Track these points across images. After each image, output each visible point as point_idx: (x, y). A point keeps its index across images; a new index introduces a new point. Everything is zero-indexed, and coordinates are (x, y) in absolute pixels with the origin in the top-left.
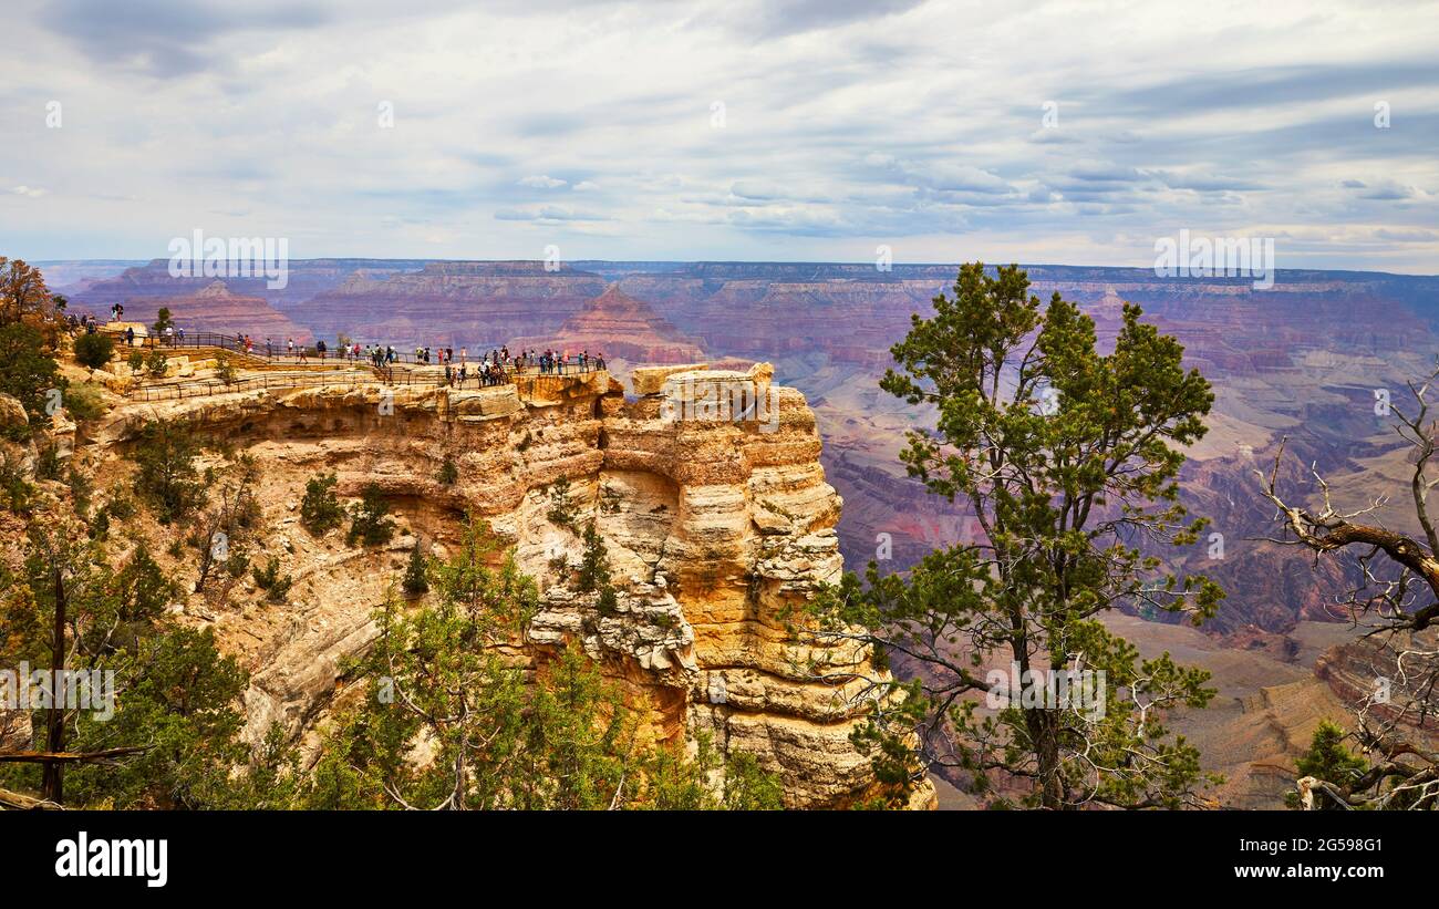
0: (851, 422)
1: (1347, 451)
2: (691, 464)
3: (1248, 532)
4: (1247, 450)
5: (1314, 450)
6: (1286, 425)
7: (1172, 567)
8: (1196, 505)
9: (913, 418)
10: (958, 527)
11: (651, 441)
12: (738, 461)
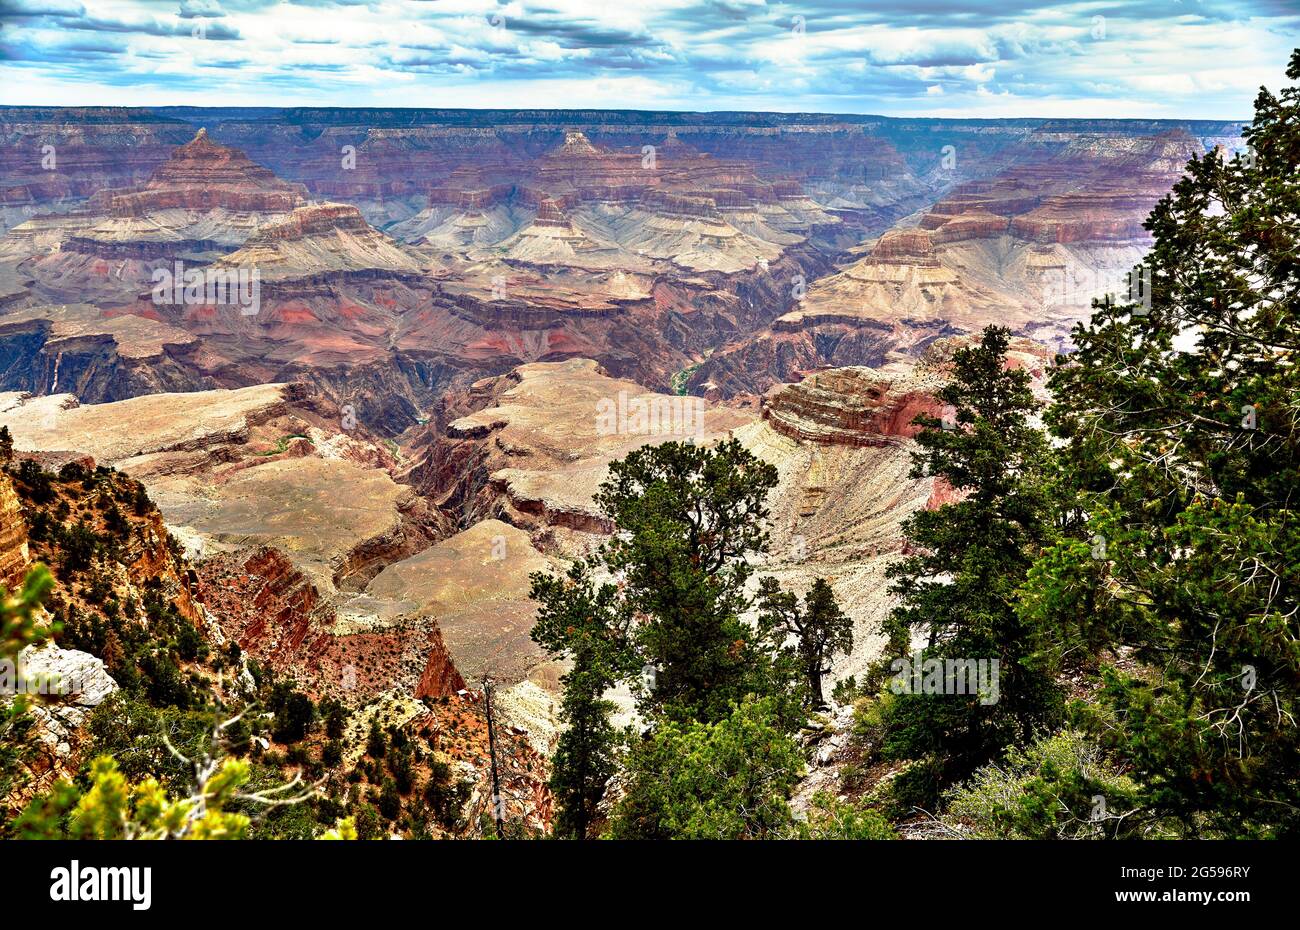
0: (448, 257)
1: (835, 259)
3: (759, 326)
4: (764, 265)
5: (813, 260)
6: (794, 242)
7: (704, 357)
8: (723, 308)
9: (505, 251)
10: (538, 340)
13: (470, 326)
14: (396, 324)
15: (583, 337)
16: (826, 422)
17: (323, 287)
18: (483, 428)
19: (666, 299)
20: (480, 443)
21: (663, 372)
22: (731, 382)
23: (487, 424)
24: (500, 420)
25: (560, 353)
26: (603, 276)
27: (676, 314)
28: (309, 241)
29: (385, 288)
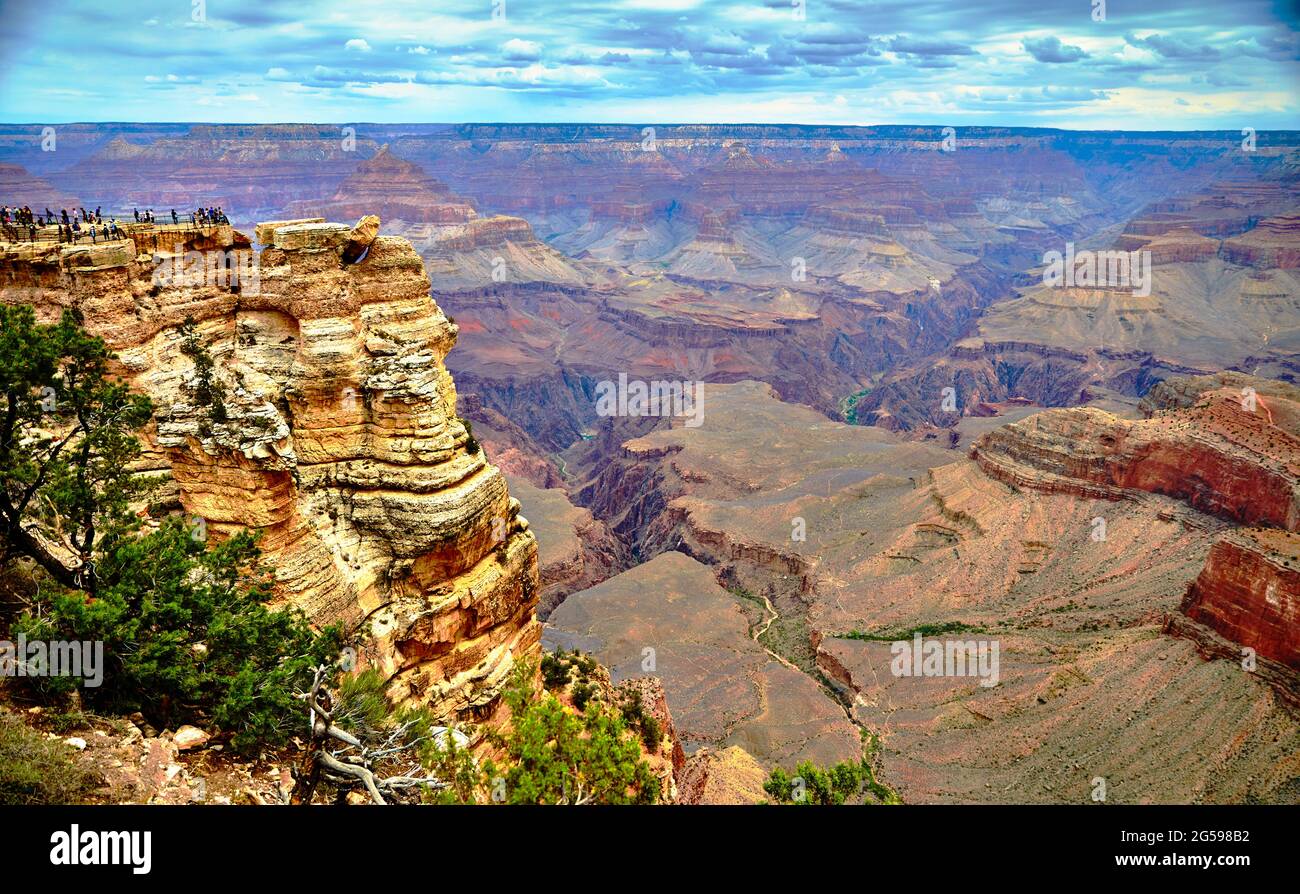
0: (612, 271)
1: (1011, 281)
2: (304, 301)
3: (932, 351)
4: (936, 284)
5: (986, 281)
6: (967, 262)
7: (872, 382)
8: (893, 331)
9: (666, 266)
10: (704, 358)
11: (275, 285)
12: (345, 298)
13: (636, 342)
14: (562, 338)
15: (749, 357)
16: (1048, 468)
17: (493, 298)
18: (658, 450)
19: (833, 320)
20: (654, 467)
21: (830, 396)
22: (905, 410)
23: (662, 448)
24: (676, 443)
25: (725, 373)
26: (767, 294)
27: (844, 336)
28: (481, 253)
29: (550, 300)
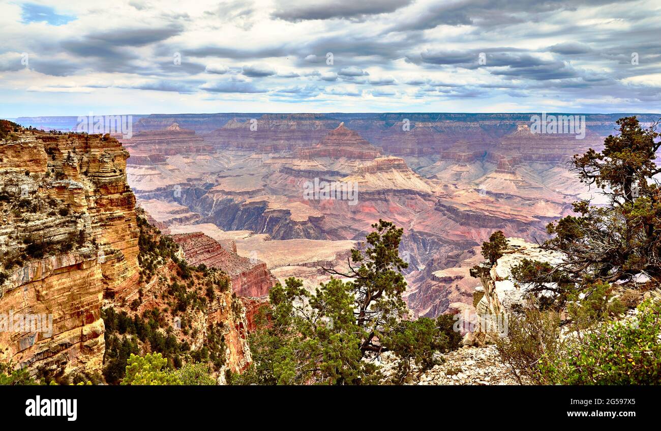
0: (446, 186)
9: (476, 185)
13: (453, 222)
14: (415, 218)
17: (382, 196)
18: (450, 277)
20: (447, 286)
23: (452, 276)
24: (460, 274)
26: (532, 202)
28: (379, 174)
29: (412, 199)
